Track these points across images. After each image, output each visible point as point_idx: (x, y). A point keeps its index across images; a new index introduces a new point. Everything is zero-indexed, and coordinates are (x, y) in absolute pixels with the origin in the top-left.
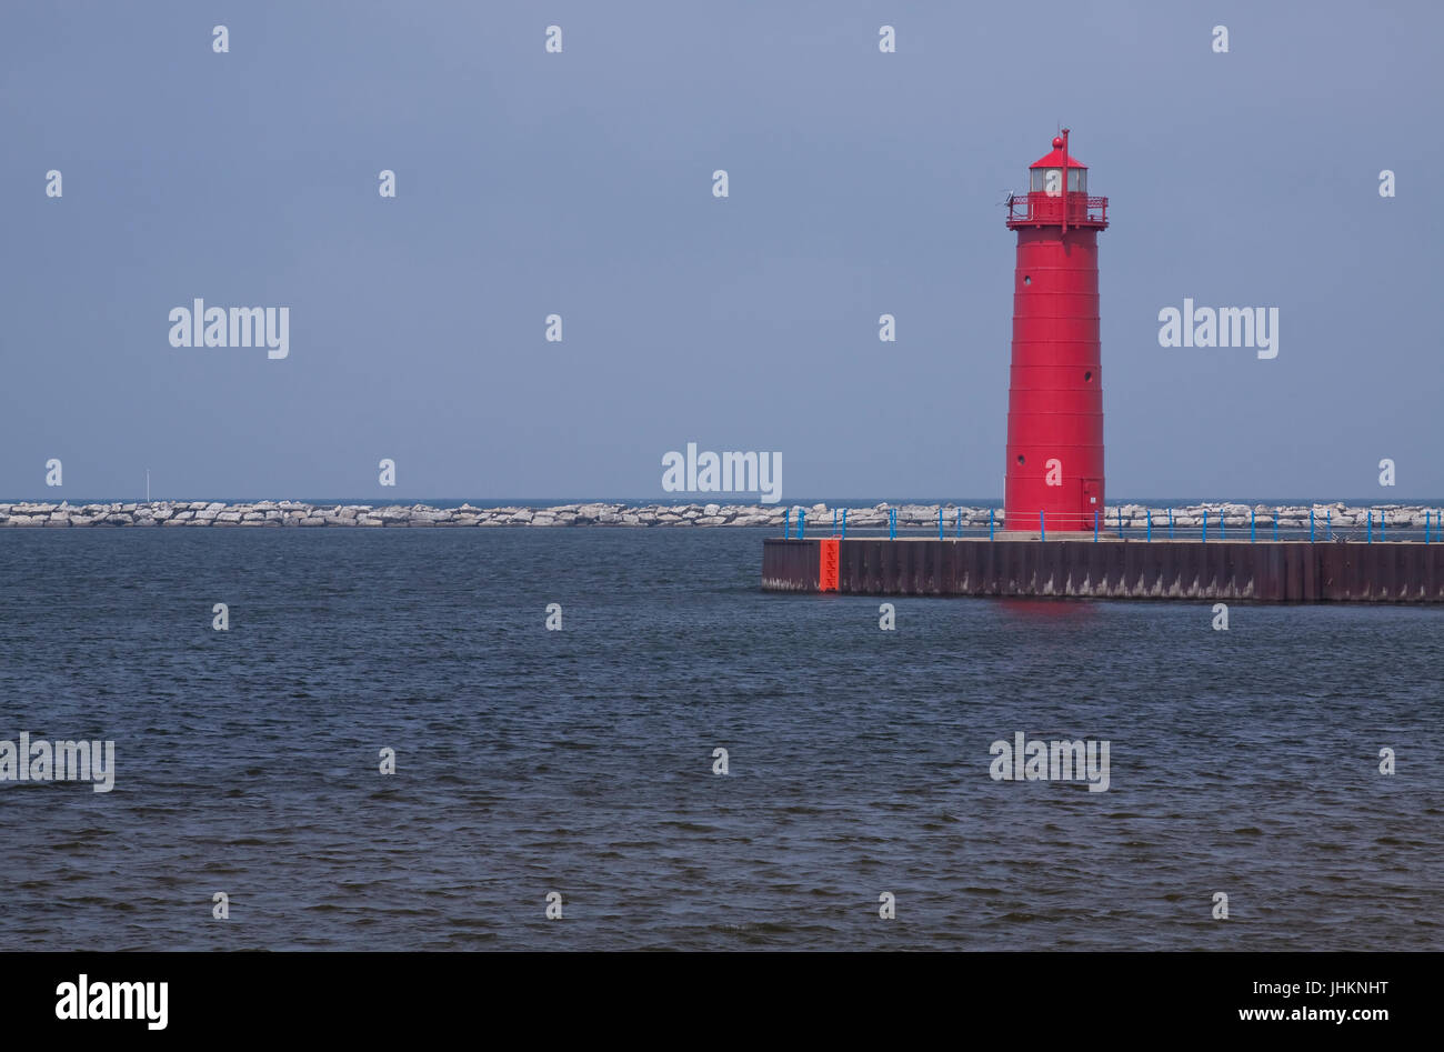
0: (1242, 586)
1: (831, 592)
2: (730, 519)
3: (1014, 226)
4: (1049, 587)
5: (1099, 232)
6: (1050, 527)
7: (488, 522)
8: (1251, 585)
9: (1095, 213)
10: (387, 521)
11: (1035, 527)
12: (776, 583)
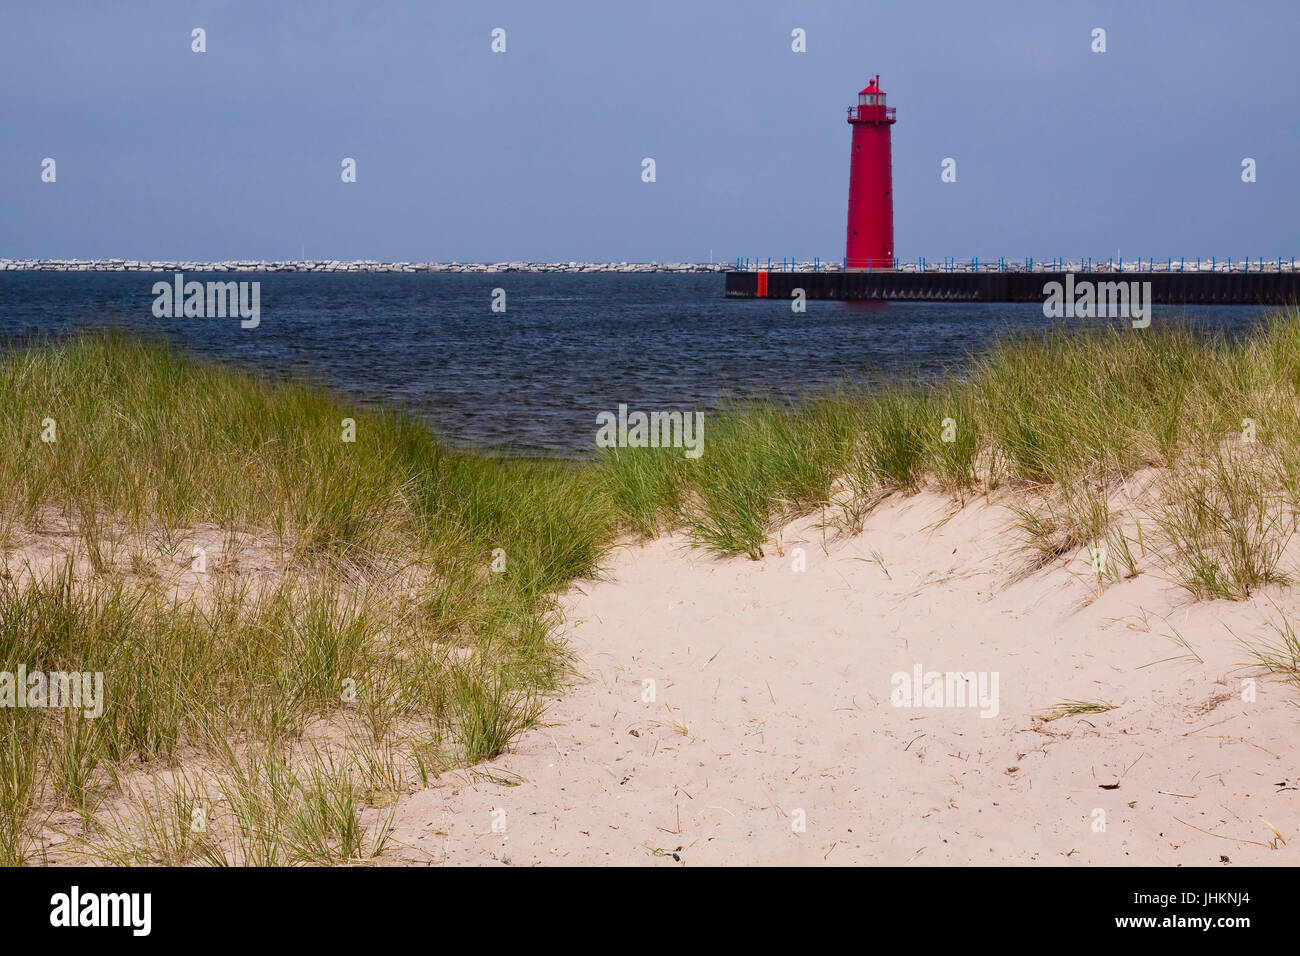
0: (972, 293)
1: (763, 297)
2: (581, 269)
3: (850, 121)
4: (875, 294)
5: (892, 126)
6: (874, 266)
7: (466, 270)
8: (976, 293)
9: (889, 115)
10: (417, 270)
11: (866, 266)
12: (735, 293)
